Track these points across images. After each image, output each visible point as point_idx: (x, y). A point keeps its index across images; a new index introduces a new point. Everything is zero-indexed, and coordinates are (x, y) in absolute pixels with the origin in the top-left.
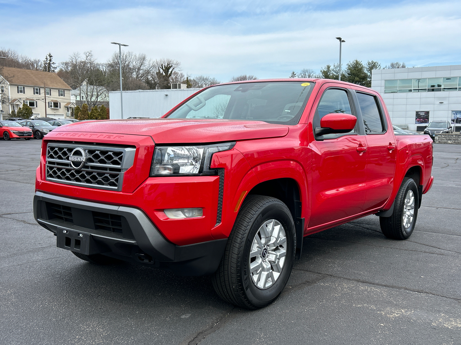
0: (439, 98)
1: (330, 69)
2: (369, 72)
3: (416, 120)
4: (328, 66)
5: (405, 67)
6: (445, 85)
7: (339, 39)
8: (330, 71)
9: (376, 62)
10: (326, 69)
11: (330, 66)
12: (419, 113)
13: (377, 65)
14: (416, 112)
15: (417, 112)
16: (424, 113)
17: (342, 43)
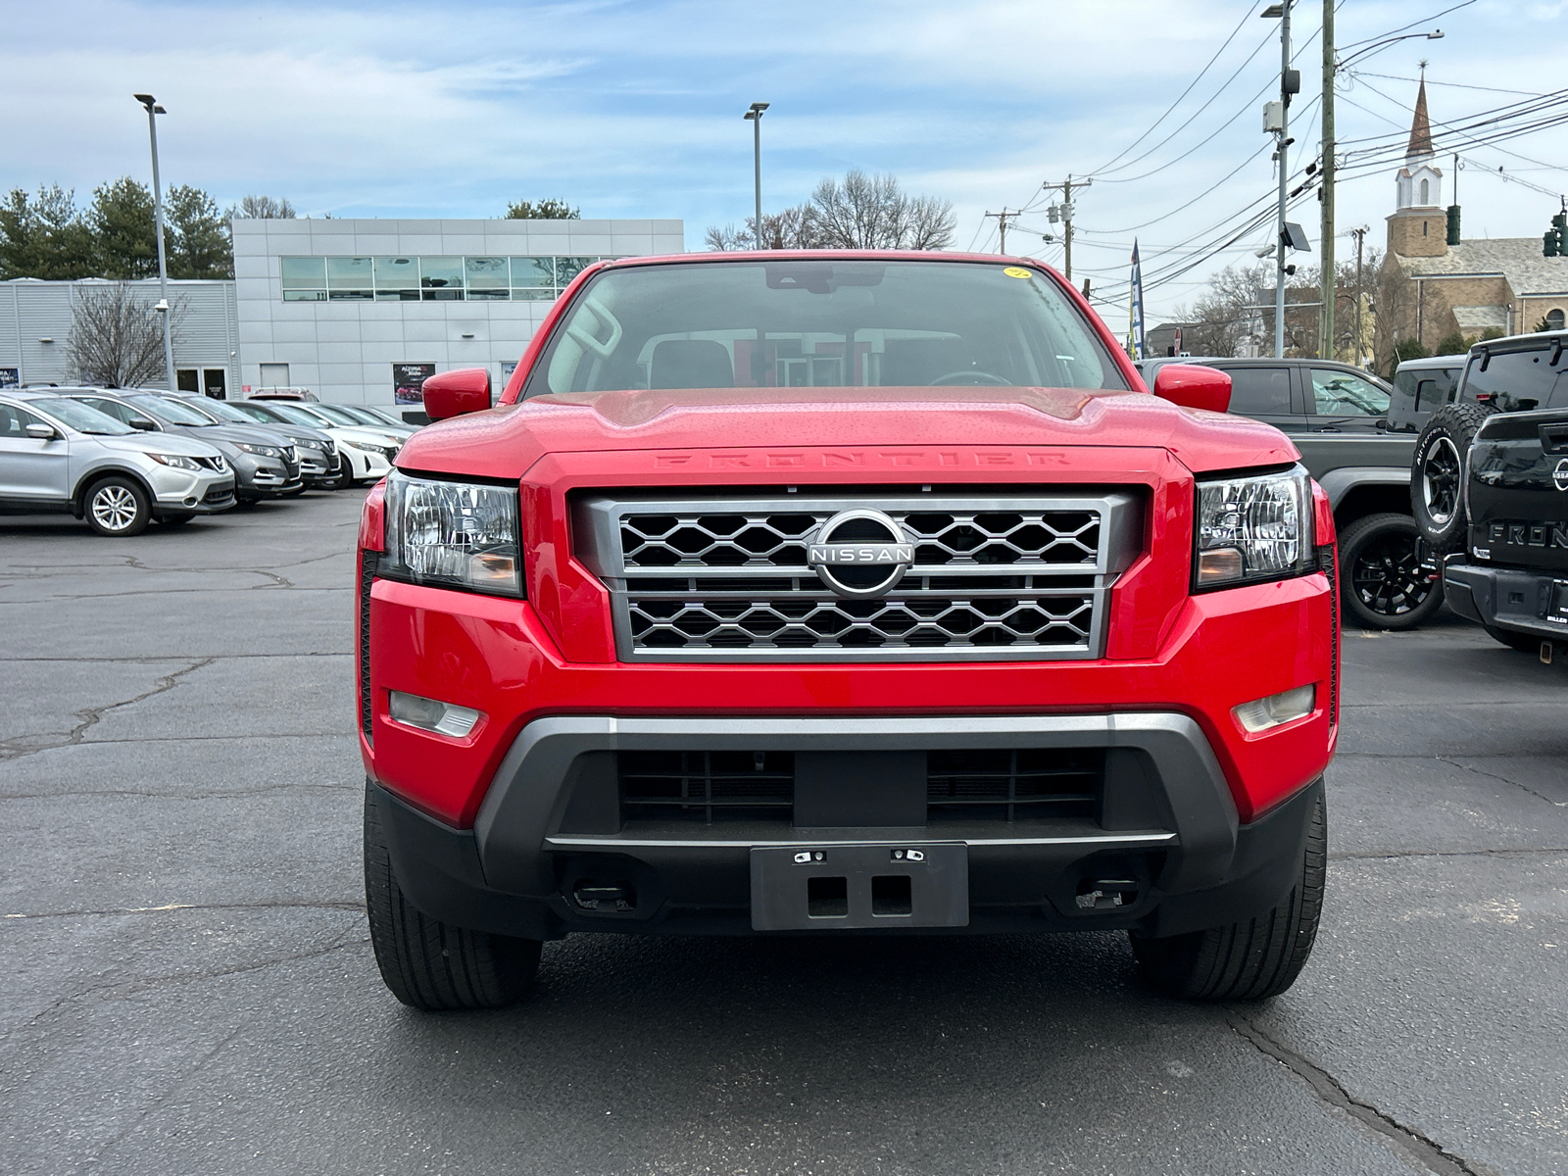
0: (461, 321)
1: (28, 206)
2: (179, 224)
3: (396, 391)
4: (17, 194)
5: (292, 216)
6: (472, 282)
7: (147, 100)
8: (30, 214)
9: (200, 193)
10: (11, 203)
11: (25, 195)
12: (403, 369)
13: (205, 202)
14: (395, 366)
15: (397, 367)
16: (419, 369)
17: (157, 116)
